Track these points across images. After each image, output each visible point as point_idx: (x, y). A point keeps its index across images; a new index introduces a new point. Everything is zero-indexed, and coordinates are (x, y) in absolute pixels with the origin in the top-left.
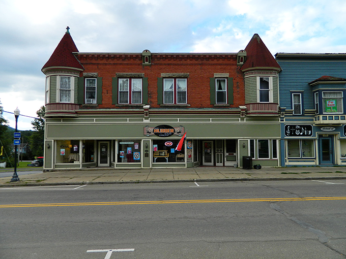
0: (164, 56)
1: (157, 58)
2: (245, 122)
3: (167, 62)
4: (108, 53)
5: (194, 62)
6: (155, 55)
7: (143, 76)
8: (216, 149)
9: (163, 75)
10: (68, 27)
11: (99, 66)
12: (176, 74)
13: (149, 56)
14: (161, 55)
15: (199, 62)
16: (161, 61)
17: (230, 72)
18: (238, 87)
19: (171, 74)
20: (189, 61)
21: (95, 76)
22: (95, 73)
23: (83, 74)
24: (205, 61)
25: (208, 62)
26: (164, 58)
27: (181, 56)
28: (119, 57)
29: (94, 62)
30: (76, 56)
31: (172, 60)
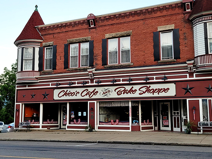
0: (107, 17)
1: (102, 20)
2: (195, 78)
3: (111, 22)
4: (61, 23)
5: (136, 18)
6: (99, 18)
7: (89, 39)
8: (173, 112)
9: (107, 36)
10: (36, 5)
11: (55, 35)
12: (119, 33)
13: (93, 19)
14: (104, 17)
15: (142, 17)
16: (106, 23)
17: (175, 23)
18: (185, 38)
19: (114, 34)
20: (131, 19)
21: (51, 45)
22: (51, 42)
23: (42, 44)
24: (148, 16)
25: (151, 16)
26: (107, 19)
27: (123, 15)
28: (70, 25)
29: (51, 32)
30: (38, 29)
31: (115, 20)
